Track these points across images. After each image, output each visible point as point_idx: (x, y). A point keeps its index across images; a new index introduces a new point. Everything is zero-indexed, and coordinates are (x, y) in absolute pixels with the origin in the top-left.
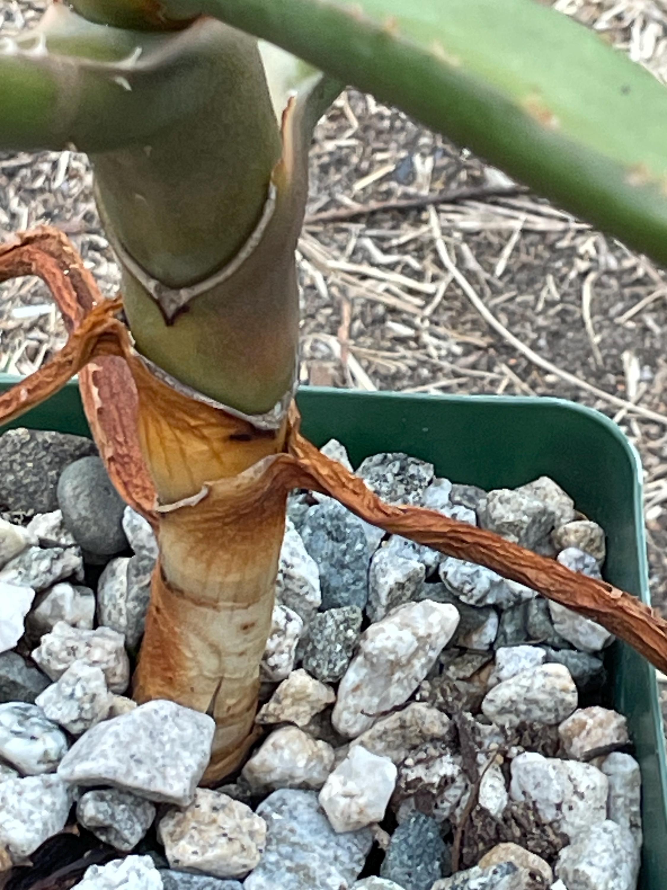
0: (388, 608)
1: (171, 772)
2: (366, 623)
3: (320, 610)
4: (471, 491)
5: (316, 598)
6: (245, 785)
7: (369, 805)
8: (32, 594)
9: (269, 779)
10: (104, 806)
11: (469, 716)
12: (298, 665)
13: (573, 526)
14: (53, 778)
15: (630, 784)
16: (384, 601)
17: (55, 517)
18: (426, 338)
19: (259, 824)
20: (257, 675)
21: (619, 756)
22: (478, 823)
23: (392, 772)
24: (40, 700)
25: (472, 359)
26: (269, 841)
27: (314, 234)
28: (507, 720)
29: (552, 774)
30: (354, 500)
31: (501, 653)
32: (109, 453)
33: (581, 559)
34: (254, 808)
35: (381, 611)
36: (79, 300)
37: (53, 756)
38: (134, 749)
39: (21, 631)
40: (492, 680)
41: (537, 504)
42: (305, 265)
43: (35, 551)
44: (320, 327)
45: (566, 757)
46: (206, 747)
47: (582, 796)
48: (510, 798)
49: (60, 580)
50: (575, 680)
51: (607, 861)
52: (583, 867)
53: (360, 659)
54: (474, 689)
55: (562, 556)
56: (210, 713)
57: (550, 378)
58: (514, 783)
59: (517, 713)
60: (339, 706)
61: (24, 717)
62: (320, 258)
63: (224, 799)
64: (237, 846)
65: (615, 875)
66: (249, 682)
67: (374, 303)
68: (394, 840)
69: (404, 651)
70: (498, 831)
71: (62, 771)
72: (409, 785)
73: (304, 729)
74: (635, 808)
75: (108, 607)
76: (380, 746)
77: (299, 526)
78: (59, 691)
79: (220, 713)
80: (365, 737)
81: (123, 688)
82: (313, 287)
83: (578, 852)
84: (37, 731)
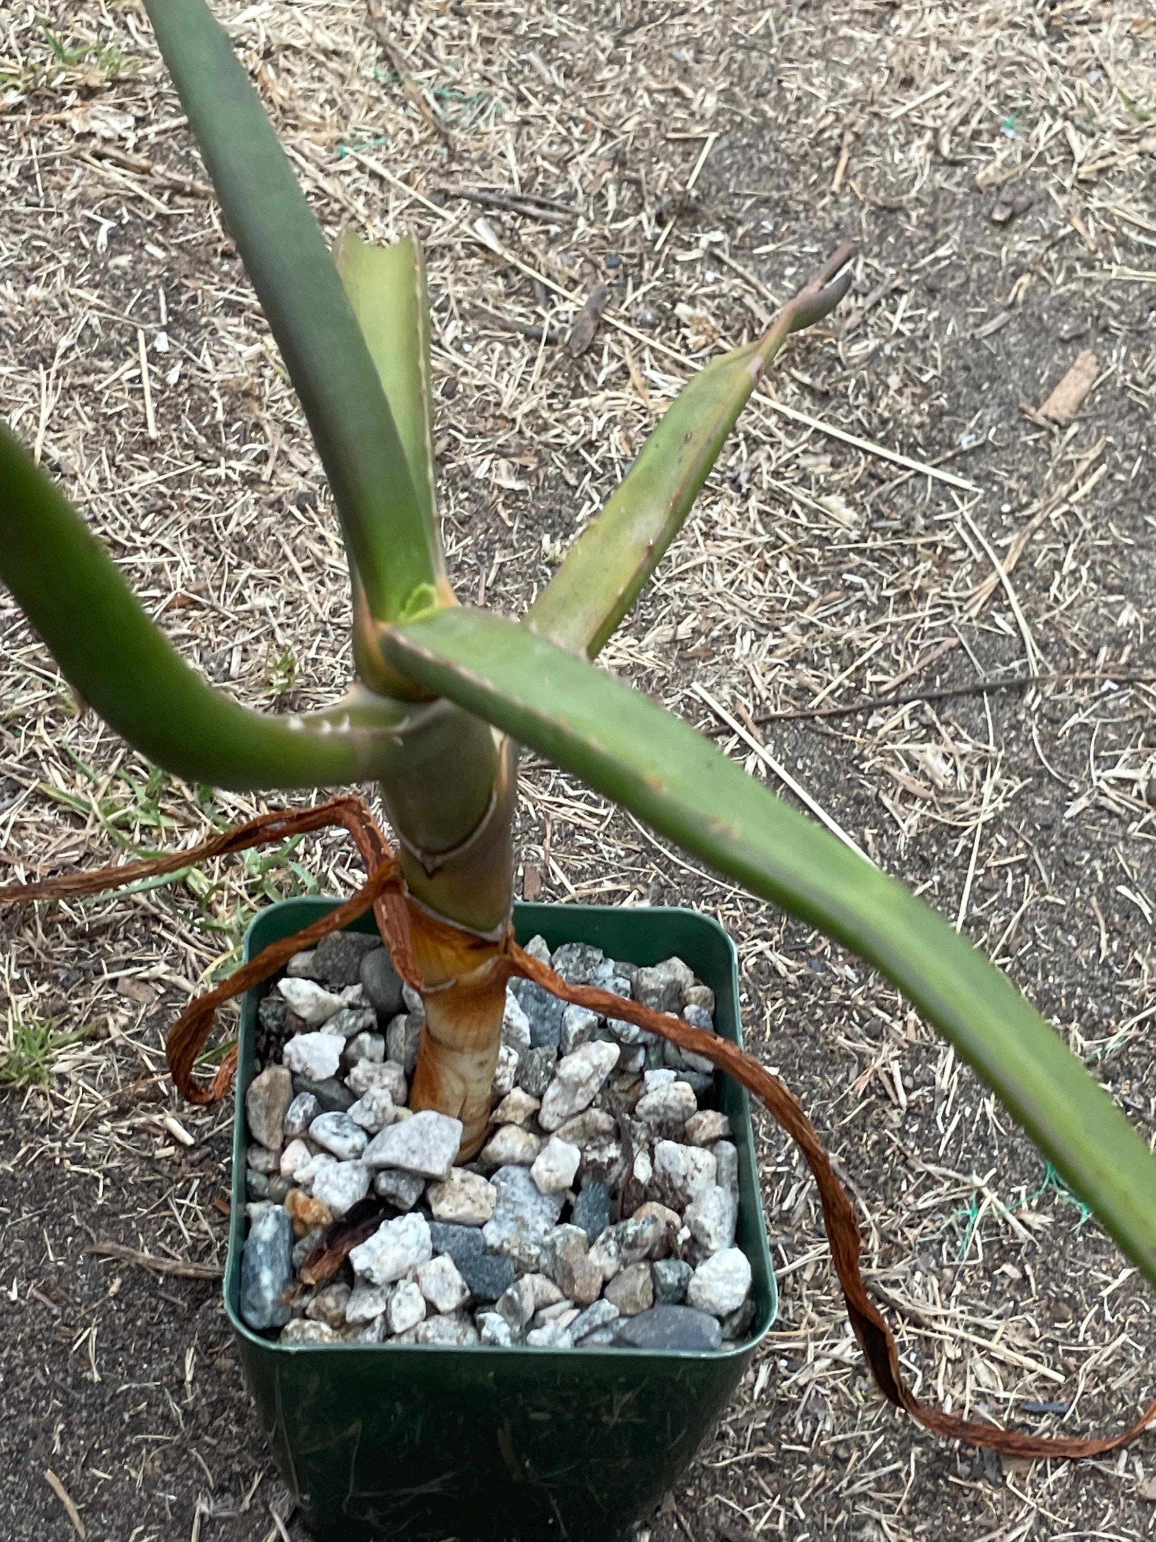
0: (574, 1045)
1: (435, 1159)
2: (560, 1056)
3: (531, 1048)
4: (627, 966)
5: (527, 1040)
6: (483, 1163)
7: (562, 1176)
8: (344, 1041)
9: (499, 1159)
10: (392, 1181)
11: (627, 1117)
12: (516, 1084)
13: (692, 990)
14: (359, 1162)
15: (731, 1162)
16: (571, 1041)
17: (357, 988)
18: (601, 846)
19: (492, 1190)
20: (489, 1092)
21: (725, 1144)
22: (633, 1188)
23: (577, 1155)
24: (351, 1111)
25: (631, 859)
26: (498, 1200)
27: (526, 777)
28: (652, 1119)
29: (680, 1155)
30: (550, 984)
31: (648, 1074)
32: (393, 948)
33: (698, 1012)
34: (488, 1178)
35: (569, 1048)
36: (372, 846)
37: (359, 1147)
38: (411, 1143)
39: (337, 1065)
40: (642, 1092)
41: (669, 977)
42: (521, 797)
43: (346, 1012)
44: (531, 840)
45: (690, 1144)
46: (457, 1141)
47: (700, 1171)
48: (654, 1171)
49: (363, 1030)
50: (695, 1092)
51: (716, 1214)
52: (700, 1218)
53: (556, 1081)
54: (630, 1098)
55: (686, 1010)
56: (459, 1118)
57: (683, 872)
58: (656, 1161)
59: (658, 1114)
60: (543, 1111)
61: (340, 1123)
62: (531, 793)
63: (469, 1174)
64: (477, 1205)
65: (721, 1223)
66: (484, 1098)
67: (567, 823)
68: (580, 1199)
69: (584, 1075)
70: (646, 1193)
71: (365, 1159)
72: (588, 1163)
73: (520, 1126)
74: (735, 1178)
75: (393, 1047)
76: (569, 1137)
77: (516, 993)
78: (362, 1105)
79: (466, 1118)
80: (560, 1131)
81: (403, 1101)
82: (527, 812)
83: (698, 1208)
84: (348, 1131)
